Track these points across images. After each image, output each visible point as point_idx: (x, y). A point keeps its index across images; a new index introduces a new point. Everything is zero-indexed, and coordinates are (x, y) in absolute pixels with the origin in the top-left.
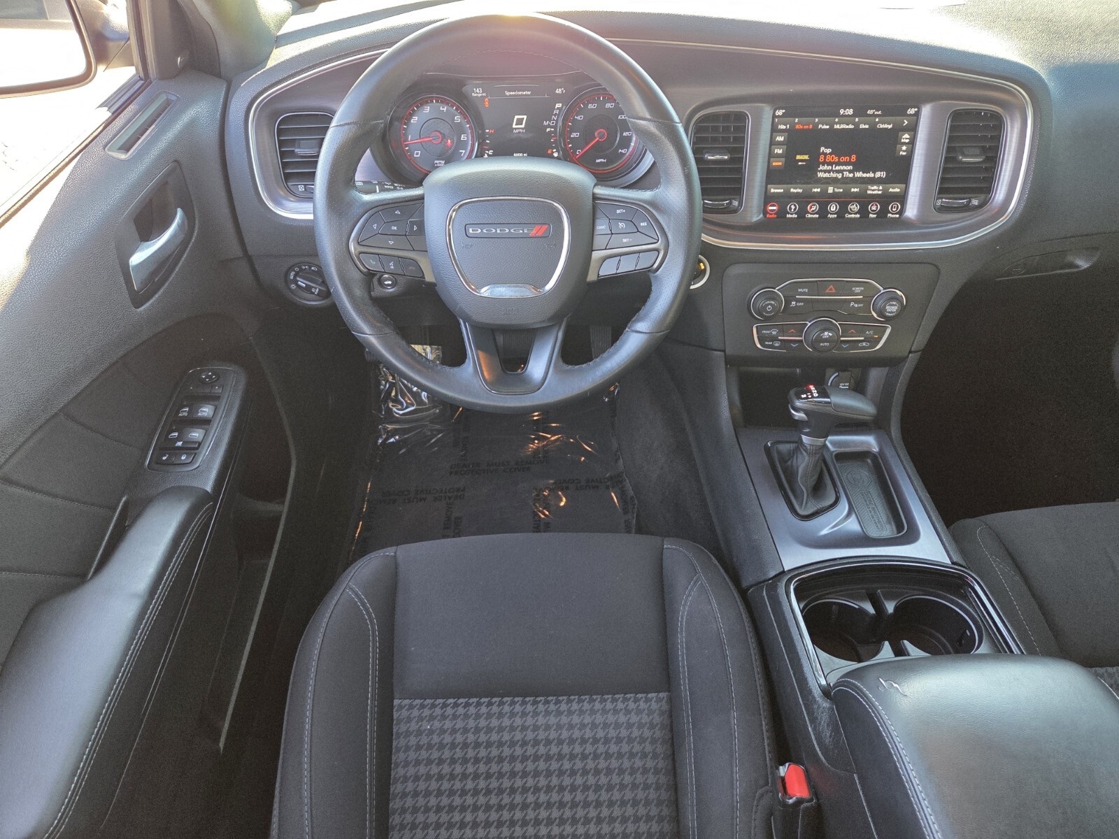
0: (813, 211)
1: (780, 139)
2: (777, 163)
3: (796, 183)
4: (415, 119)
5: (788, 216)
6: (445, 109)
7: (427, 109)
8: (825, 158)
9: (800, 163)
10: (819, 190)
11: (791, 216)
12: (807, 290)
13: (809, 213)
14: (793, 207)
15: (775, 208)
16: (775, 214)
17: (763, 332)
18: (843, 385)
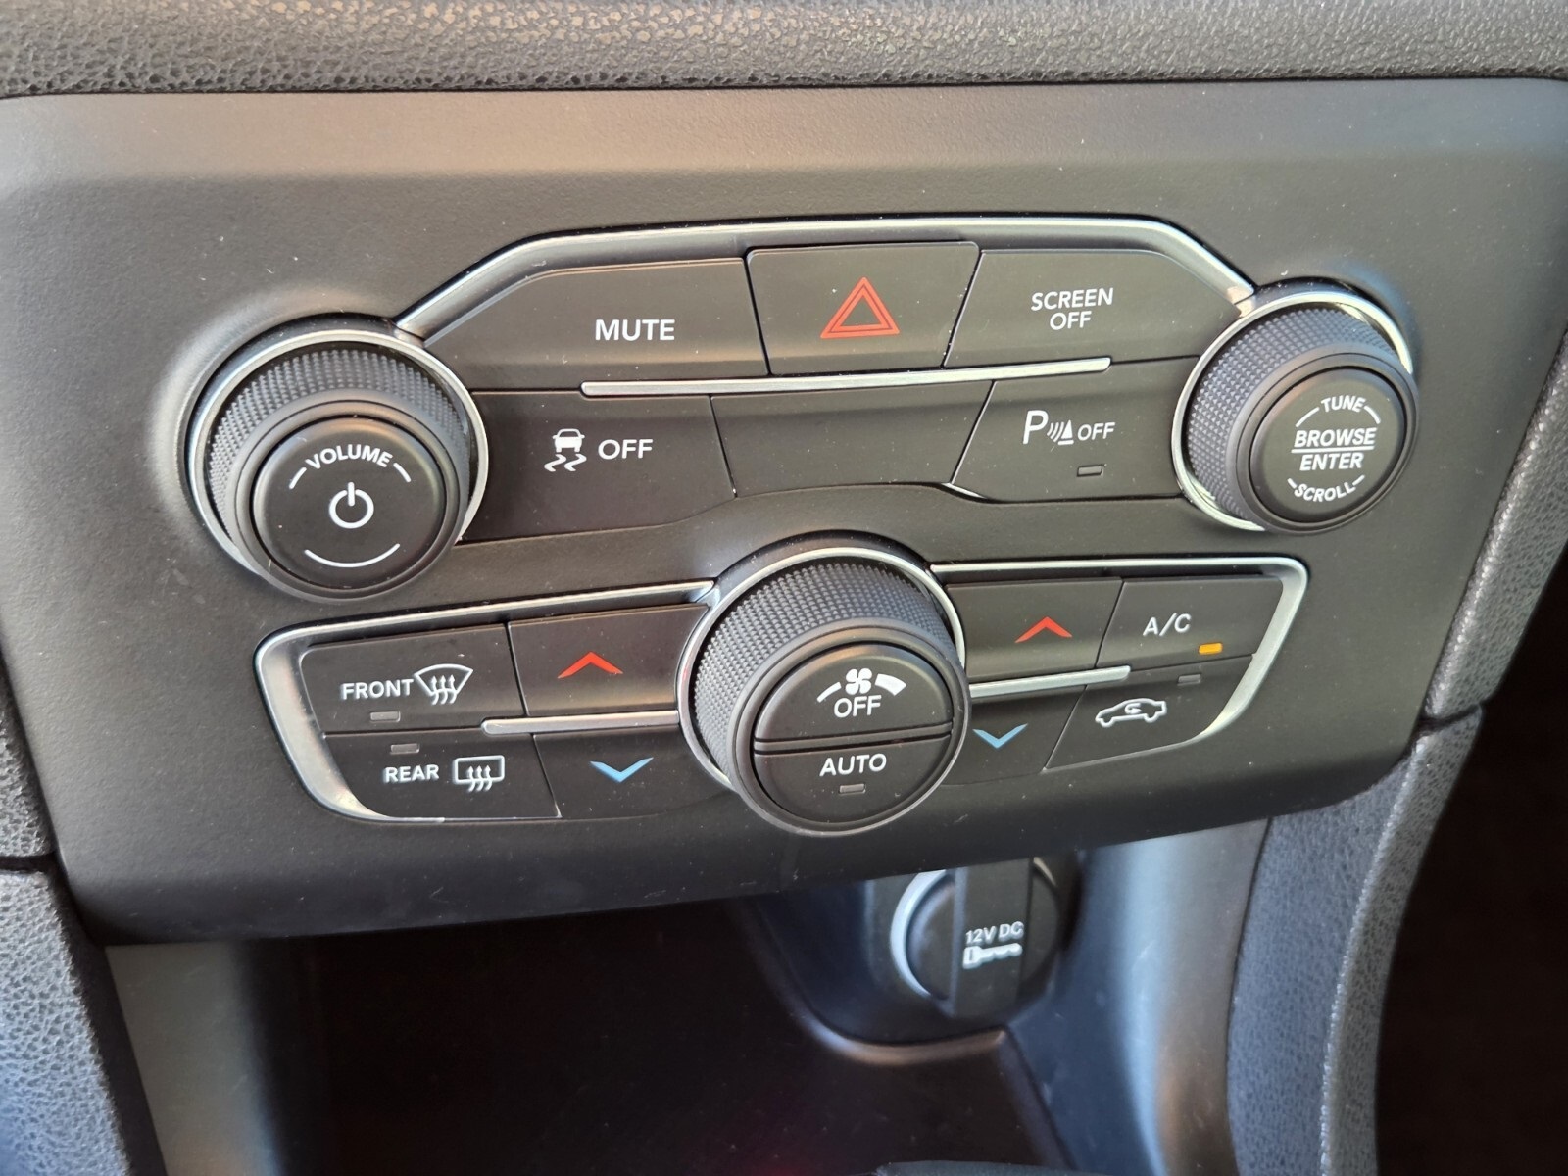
12: (666, 331)
17: (346, 690)
18: (983, 938)
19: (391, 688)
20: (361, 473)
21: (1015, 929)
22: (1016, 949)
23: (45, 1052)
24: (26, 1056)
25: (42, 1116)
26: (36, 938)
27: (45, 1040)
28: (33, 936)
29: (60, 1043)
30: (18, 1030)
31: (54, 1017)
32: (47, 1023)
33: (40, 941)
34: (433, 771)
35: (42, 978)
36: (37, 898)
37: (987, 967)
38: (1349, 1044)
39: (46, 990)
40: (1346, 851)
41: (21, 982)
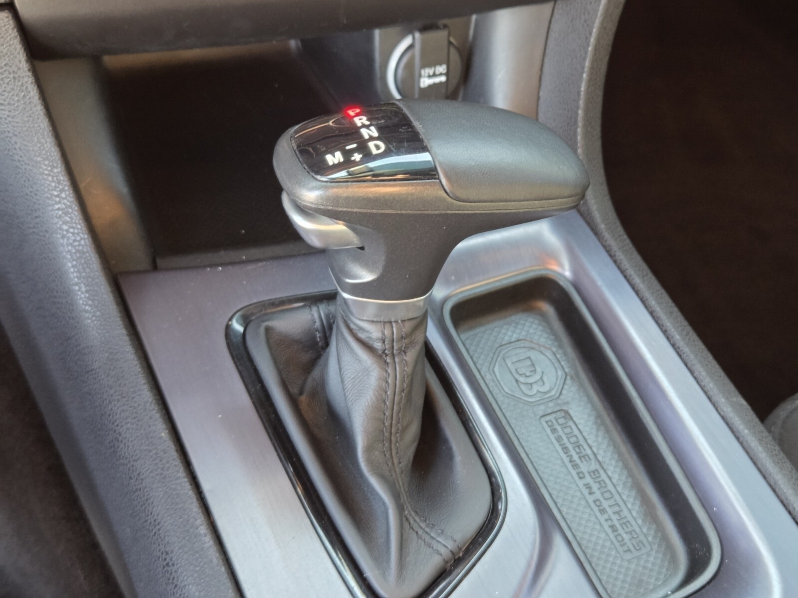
18: (429, 73)
21: (442, 69)
22: (443, 79)
23: (18, 101)
24: (9, 104)
25: (19, 133)
26: (8, 44)
27: (17, 95)
28: (7, 42)
29: (24, 96)
30: (5, 91)
31: (20, 83)
32: (17, 86)
33: (10, 45)
35: (13, 64)
36: (7, 23)
37: (431, 87)
38: (588, 102)
39: (16, 70)
40: (587, 14)
41: (3, 66)
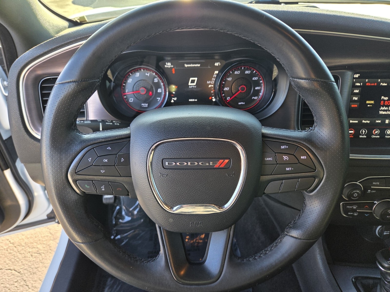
0: (376, 134)
1: (356, 91)
2: (354, 106)
3: (366, 117)
4: (130, 81)
5: (360, 137)
6: (148, 75)
7: (138, 74)
8: (384, 103)
9: (368, 106)
10: (380, 121)
11: (362, 137)
12: (378, 183)
13: (373, 135)
14: (364, 131)
15: (352, 132)
16: (352, 135)
17: (347, 207)
18: (386, 232)
19: (351, 207)
20: (357, 193)
34: (352, 213)
